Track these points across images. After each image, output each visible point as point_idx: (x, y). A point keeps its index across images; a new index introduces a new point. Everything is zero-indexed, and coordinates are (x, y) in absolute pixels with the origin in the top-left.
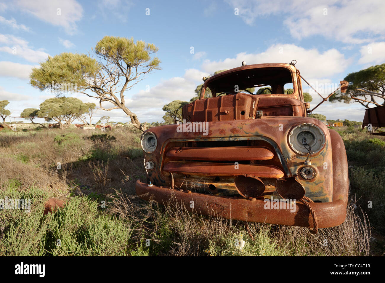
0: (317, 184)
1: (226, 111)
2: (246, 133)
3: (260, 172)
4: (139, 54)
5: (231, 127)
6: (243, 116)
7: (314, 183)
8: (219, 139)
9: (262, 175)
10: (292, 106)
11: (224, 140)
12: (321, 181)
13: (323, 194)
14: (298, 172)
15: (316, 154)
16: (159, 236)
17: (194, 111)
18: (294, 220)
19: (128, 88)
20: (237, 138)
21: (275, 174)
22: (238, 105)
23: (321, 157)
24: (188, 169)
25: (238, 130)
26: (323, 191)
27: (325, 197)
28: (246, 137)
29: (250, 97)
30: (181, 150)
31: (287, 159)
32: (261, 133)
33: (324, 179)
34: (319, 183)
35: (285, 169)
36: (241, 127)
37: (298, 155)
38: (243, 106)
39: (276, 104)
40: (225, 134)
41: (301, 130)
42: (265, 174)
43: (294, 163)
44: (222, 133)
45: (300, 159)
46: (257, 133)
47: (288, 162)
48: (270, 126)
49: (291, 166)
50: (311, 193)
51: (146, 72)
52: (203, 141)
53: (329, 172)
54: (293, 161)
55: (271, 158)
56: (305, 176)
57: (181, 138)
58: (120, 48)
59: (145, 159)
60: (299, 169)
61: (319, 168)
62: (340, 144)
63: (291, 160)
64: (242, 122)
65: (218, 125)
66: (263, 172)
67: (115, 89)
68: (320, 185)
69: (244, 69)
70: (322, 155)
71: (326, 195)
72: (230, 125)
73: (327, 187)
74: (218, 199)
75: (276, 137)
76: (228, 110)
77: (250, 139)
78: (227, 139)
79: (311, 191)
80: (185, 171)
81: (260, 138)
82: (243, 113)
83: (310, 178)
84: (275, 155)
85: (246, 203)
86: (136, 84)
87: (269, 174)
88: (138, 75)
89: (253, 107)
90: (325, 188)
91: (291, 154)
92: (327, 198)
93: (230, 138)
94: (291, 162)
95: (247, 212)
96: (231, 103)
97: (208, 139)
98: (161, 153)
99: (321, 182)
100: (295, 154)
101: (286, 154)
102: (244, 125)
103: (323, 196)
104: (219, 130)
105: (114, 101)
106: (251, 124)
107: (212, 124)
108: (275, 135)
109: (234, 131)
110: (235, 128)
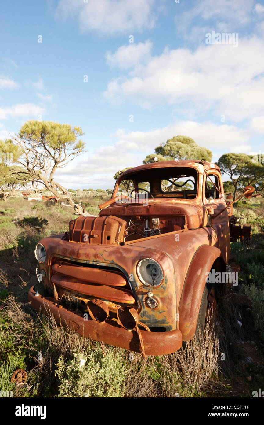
0: (160, 313)
1: (95, 235)
2: (105, 260)
3: (114, 297)
4: (62, 137)
5: (94, 252)
6: (108, 241)
7: (158, 311)
8: (86, 261)
9: (115, 300)
10: (185, 216)
11: (89, 263)
12: (164, 310)
13: (166, 321)
14: (145, 300)
15: (157, 287)
16: (34, 344)
17: (74, 229)
18: (129, 345)
19: (64, 165)
20: (99, 263)
21: (125, 300)
22: (105, 230)
23: (162, 289)
24: (65, 284)
25: (99, 256)
26: (166, 319)
27: (168, 325)
28: (105, 263)
29: (118, 222)
30: (62, 265)
31: (136, 287)
32: (116, 261)
33: (166, 309)
34: (163, 312)
35: (135, 296)
36: (102, 254)
37: (144, 286)
38: (109, 232)
39: (171, 213)
40: (89, 258)
41: (149, 262)
42: (117, 299)
43: (141, 292)
44: (87, 257)
45: (146, 289)
46: (113, 261)
47: (137, 291)
48: (124, 256)
49: (139, 294)
50: (156, 320)
51: (75, 154)
52: (75, 261)
53: (171, 303)
54: (140, 290)
55: (125, 284)
56: (150, 305)
57: (61, 255)
58: (44, 132)
59: (37, 268)
60: (146, 298)
61: (161, 299)
62: (202, 271)
63: (139, 289)
64: (104, 248)
65: (86, 248)
66: (116, 297)
67: (51, 165)
68: (164, 314)
69: (153, 168)
70: (163, 288)
71: (169, 323)
72: (94, 250)
73: (170, 316)
74: (77, 318)
75: (127, 267)
76: (97, 234)
77: (108, 266)
78: (91, 263)
79: (156, 318)
80: (63, 285)
81: (115, 266)
82: (109, 238)
83: (154, 307)
84: (127, 283)
85: (96, 325)
86: (72, 160)
87: (120, 300)
88: (67, 156)
89: (119, 233)
90: (167, 317)
91: (139, 284)
92: (170, 326)
93: (94, 262)
94: (139, 291)
95: (96, 333)
96: (101, 227)
97: (79, 260)
98: (48, 265)
99: (164, 312)
100: (142, 285)
101: (135, 283)
102: (105, 252)
103: (166, 323)
104: (86, 253)
105: (43, 184)
106: (110, 252)
107: (81, 247)
108: (126, 266)
109: (96, 257)
110: (97, 253)
